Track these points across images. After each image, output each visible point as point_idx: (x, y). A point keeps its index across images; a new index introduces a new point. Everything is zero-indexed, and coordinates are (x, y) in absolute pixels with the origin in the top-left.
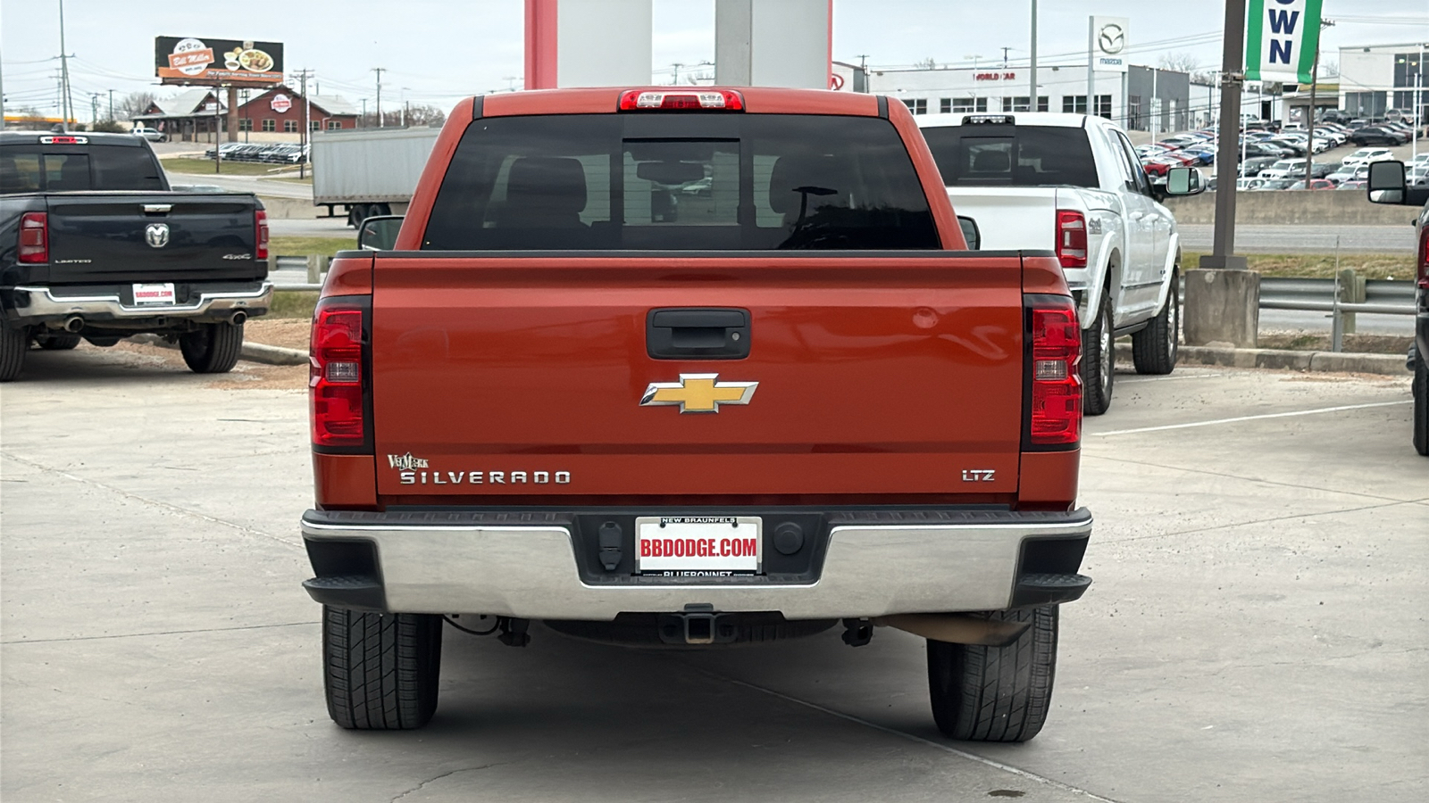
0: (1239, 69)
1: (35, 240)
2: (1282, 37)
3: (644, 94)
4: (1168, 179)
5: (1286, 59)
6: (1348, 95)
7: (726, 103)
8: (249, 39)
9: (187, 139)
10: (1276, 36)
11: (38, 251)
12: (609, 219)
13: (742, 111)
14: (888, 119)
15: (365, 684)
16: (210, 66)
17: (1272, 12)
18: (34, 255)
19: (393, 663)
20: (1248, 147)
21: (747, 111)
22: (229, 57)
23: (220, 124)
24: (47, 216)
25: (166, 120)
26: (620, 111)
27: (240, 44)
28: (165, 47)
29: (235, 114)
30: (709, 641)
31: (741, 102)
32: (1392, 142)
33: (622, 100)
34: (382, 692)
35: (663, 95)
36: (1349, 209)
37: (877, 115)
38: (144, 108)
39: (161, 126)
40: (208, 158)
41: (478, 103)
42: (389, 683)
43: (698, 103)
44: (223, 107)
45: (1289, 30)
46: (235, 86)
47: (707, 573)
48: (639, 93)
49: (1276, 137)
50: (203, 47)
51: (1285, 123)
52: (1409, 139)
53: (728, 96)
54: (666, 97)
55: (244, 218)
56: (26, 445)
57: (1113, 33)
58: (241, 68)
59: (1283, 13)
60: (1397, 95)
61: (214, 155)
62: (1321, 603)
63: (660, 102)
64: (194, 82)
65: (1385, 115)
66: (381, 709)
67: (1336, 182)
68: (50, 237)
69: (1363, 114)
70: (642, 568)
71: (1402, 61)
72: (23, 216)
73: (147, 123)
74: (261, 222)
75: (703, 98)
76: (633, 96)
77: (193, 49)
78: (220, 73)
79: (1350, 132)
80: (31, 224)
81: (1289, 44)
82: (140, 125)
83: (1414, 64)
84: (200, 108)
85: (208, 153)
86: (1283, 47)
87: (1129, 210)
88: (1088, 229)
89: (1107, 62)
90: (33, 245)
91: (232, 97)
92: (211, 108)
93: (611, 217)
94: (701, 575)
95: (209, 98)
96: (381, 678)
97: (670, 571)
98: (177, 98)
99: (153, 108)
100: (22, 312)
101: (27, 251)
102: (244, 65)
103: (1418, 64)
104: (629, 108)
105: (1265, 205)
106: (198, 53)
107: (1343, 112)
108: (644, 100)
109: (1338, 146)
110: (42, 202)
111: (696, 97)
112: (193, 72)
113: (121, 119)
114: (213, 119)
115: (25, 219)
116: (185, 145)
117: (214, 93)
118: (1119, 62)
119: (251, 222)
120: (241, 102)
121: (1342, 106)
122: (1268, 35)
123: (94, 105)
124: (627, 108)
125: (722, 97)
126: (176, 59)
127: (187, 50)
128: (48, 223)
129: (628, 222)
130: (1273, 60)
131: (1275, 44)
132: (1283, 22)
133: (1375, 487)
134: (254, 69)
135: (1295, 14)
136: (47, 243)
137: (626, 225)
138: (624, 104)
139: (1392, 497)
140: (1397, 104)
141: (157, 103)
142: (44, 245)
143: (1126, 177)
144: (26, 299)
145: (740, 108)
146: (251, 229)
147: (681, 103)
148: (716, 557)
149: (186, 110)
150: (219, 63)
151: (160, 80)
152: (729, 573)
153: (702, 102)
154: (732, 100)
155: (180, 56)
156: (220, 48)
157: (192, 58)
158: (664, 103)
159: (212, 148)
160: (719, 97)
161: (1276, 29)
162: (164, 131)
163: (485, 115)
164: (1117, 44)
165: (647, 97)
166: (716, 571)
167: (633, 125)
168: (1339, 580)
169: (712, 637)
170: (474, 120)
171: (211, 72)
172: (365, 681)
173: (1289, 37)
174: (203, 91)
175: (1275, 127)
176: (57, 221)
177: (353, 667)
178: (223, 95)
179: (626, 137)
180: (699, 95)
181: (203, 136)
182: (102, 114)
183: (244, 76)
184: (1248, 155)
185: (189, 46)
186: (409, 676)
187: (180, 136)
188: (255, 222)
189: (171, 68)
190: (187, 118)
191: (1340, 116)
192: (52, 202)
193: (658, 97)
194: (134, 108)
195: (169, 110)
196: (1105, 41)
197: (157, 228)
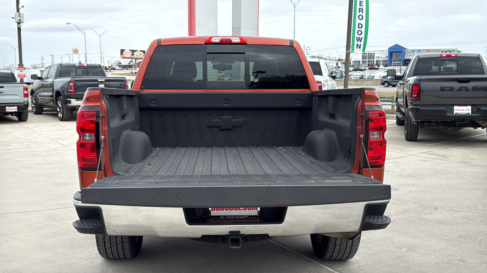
0: (350, 50)
1: (72, 88)
2: (359, 43)
3: (214, 38)
4: (336, 74)
5: (360, 48)
6: (353, 61)
7: (241, 41)
8: (139, 50)
9: (127, 69)
10: (358, 43)
11: (73, 90)
12: (202, 79)
13: (246, 44)
14: (293, 47)
15: (111, 248)
16: (131, 55)
17: (357, 37)
18: (72, 91)
19: (121, 240)
20: (335, 71)
21: (247, 44)
22: (135, 53)
23: (133, 66)
24: (75, 82)
25: (123, 66)
26: (206, 44)
27: (137, 51)
28: (122, 51)
29: (136, 64)
30: (239, 248)
31: (246, 41)
32: (362, 70)
33: (206, 40)
34: (117, 250)
35: (220, 38)
36: (357, 83)
37: (289, 45)
38: (119, 63)
39: (122, 67)
40: (131, 73)
41: (159, 41)
42: (120, 247)
43: (231, 41)
44: (134, 63)
45: (361, 41)
46: (136, 59)
47: (238, 217)
48: (212, 37)
49: (339, 69)
50: (130, 51)
51: (341, 67)
52: (365, 70)
53: (241, 39)
54: (221, 39)
55: (123, 83)
56: (62, 138)
57: (308, 49)
58: (137, 55)
59: (359, 38)
60: (362, 61)
61: (132, 72)
62: (410, 191)
63: (219, 41)
64: (128, 58)
65: (360, 65)
66: (118, 255)
67: (351, 78)
68: (76, 88)
69: (356, 65)
70: (212, 215)
71: (363, 55)
72: (69, 82)
73: (119, 66)
74: (127, 84)
75: (233, 39)
76: (210, 38)
77: (128, 52)
78: (133, 56)
79: (354, 68)
80: (71, 84)
81: (360, 45)
82: (118, 67)
83: (366, 55)
84: (129, 63)
85: (131, 72)
86: (359, 45)
87: (329, 81)
88: (322, 85)
89: (307, 54)
90: (72, 89)
91: (136, 61)
92: (131, 63)
93: (203, 79)
94: (235, 218)
95: (131, 61)
96: (117, 246)
97: (223, 216)
98: (125, 61)
99: (120, 63)
100: (69, 105)
101: (70, 90)
102: (138, 55)
103: (366, 56)
104: (209, 42)
105: (340, 82)
106: (129, 52)
107: (352, 65)
108: (214, 40)
109: (351, 71)
110: (73, 79)
111: (231, 39)
112: (128, 56)
113: (114, 65)
114: (132, 65)
115: (70, 83)
116: (127, 70)
117: (132, 60)
118: (310, 54)
119: (124, 84)
120: (137, 62)
121: (352, 63)
122: (356, 42)
123: (109, 63)
124: (208, 43)
125: (239, 39)
126: (124, 53)
127: (127, 52)
128: (75, 84)
129: (209, 80)
130: (357, 48)
131: (357, 45)
132: (359, 40)
133: (402, 150)
134: (140, 56)
135: (362, 38)
136: (75, 88)
137: (208, 81)
138: (207, 41)
139: (409, 154)
140: (362, 63)
141: (121, 62)
142: (74, 89)
143: (328, 74)
144: (70, 102)
145: (245, 43)
146: (124, 86)
147: (226, 41)
148: (241, 211)
149: (127, 64)
150: (133, 54)
151: (121, 58)
152: (246, 217)
153: (233, 41)
154: (242, 40)
155: (126, 53)
156: (133, 51)
157: (128, 53)
158: (220, 41)
159: (132, 71)
160: (238, 39)
161: (358, 41)
162: (122, 68)
163: (161, 44)
164: (309, 51)
165: (215, 39)
166: (241, 216)
167: (210, 48)
168: (410, 182)
169: (240, 246)
170: (158, 46)
171: (132, 56)
172: (111, 246)
173: (360, 43)
174: (130, 60)
175: (339, 67)
176: (77, 83)
177: (106, 242)
178: (134, 61)
179: (208, 52)
180: (232, 38)
181: (130, 69)
182: (110, 65)
183: (138, 57)
184: (335, 73)
185: (127, 51)
186: (127, 244)
187: (125, 69)
188: (125, 84)
189: (123, 55)
190: (127, 66)
191: (351, 65)
192: (76, 79)
193: (218, 39)
194: (117, 63)
195: (123, 64)
196: (307, 50)
197: (101, 85)
